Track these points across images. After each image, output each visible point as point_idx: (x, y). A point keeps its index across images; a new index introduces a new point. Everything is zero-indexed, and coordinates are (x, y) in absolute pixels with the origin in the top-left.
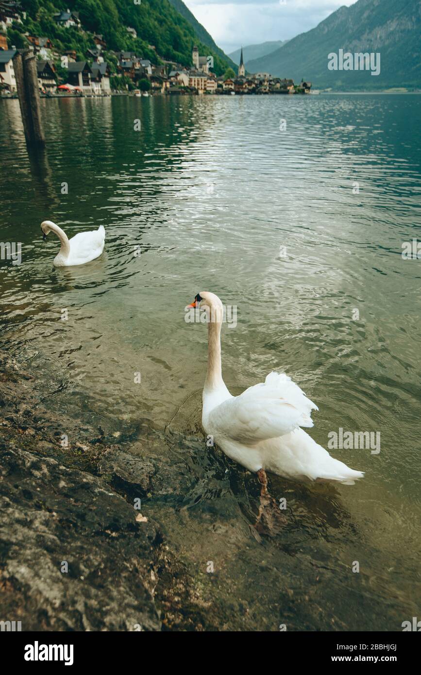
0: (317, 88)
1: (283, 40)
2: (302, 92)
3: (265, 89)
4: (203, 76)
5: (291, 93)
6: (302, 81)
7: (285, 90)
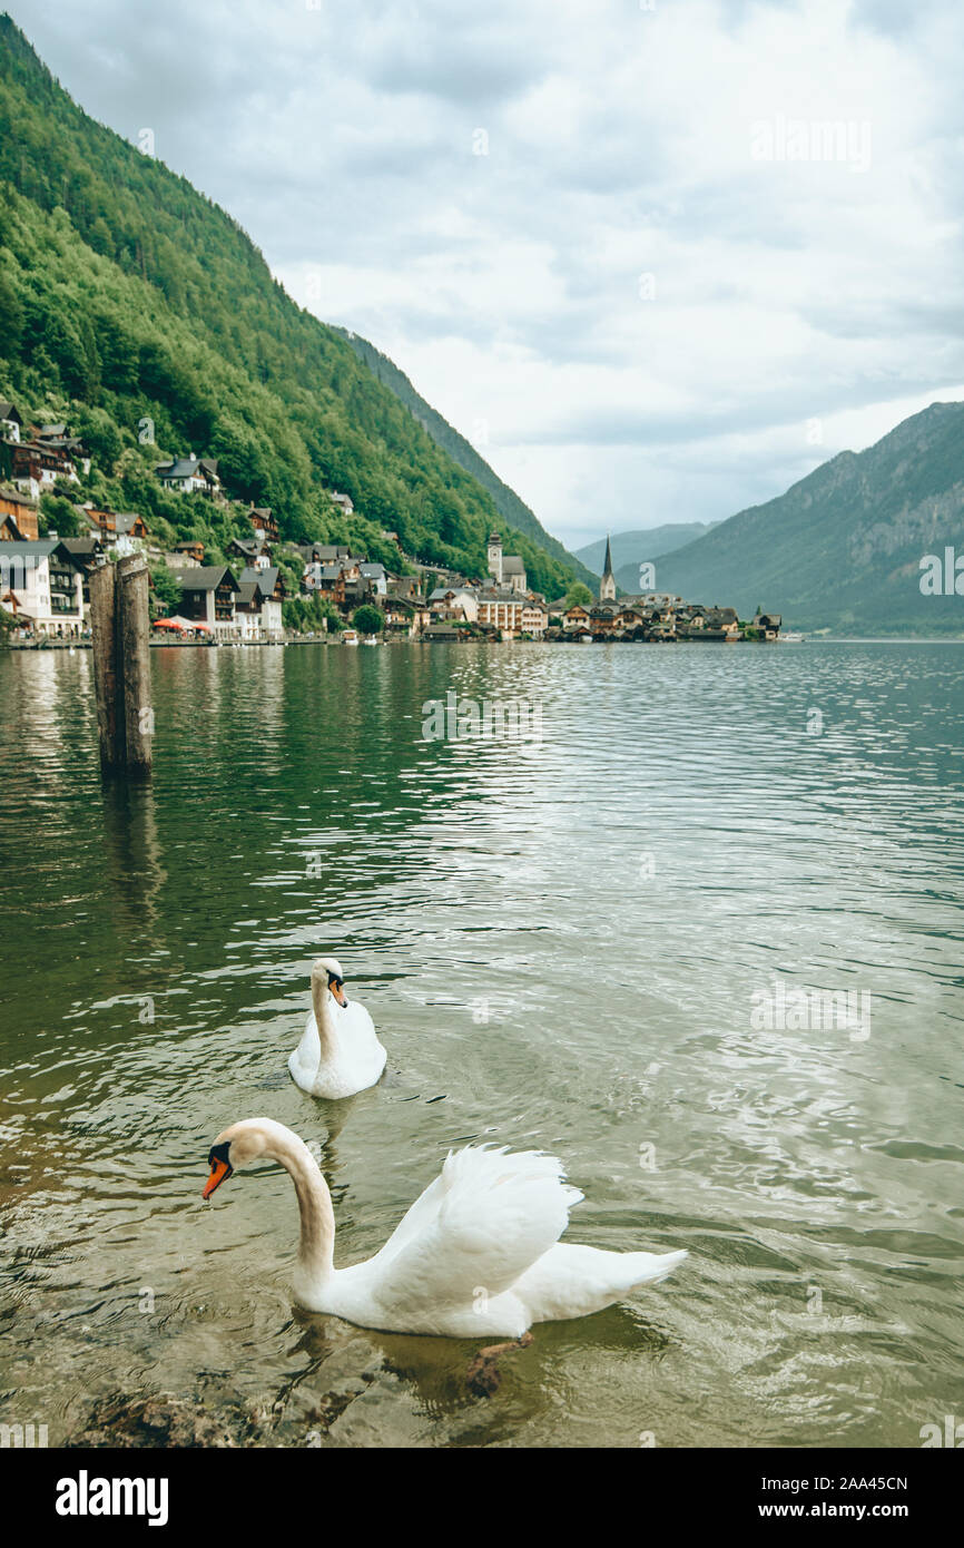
0: (795, 629)
1: (706, 522)
2: (760, 637)
3: (667, 631)
4: (514, 599)
5: (733, 640)
6: (758, 613)
7: (717, 633)
